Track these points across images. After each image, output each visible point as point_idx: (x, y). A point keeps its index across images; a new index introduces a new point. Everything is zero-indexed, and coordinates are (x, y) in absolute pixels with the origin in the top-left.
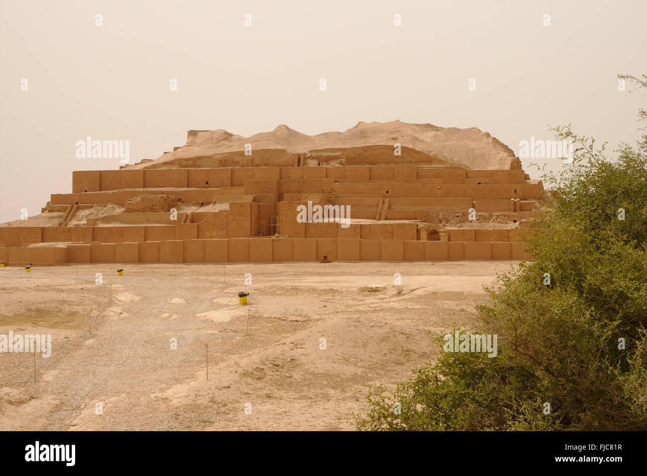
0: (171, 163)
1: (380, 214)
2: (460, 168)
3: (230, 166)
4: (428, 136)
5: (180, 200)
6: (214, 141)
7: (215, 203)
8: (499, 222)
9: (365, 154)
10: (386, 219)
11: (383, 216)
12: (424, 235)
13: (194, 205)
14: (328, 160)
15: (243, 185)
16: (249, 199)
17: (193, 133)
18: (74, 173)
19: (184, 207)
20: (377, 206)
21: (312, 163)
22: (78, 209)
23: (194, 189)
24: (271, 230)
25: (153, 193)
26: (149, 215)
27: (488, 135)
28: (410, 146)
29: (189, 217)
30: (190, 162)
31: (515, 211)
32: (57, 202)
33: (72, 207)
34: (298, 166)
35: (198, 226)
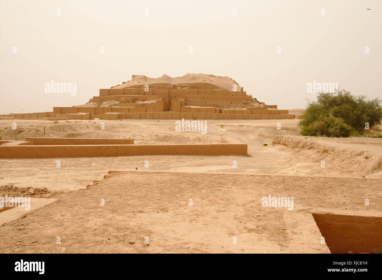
0: (132, 87)
1: (203, 105)
2: (226, 91)
3: (152, 88)
4: (213, 79)
5: (136, 99)
6: (141, 79)
7: (149, 100)
8: (240, 108)
9: (196, 85)
10: (204, 106)
11: (204, 105)
12: (218, 112)
13: (141, 101)
14: (184, 87)
15: (157, 95)
16: (161, 99)
17: (134, 76)
18: (100, 90)
19: (138, 101)
20: (201, 102)
21: (179, 88)
22: (103, 101)
23: (140, 96)
24: (169, 110)
25: (128, 97)
26: (128, 104)
27: (231, 79)
28: (210, 83)
29: (141, 105)
30: (138, 87)
31: (244, 104)
32: (95, 99)
33: (101, 101)
34: (174, 89)
35: (146, 108)
